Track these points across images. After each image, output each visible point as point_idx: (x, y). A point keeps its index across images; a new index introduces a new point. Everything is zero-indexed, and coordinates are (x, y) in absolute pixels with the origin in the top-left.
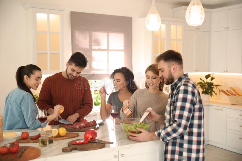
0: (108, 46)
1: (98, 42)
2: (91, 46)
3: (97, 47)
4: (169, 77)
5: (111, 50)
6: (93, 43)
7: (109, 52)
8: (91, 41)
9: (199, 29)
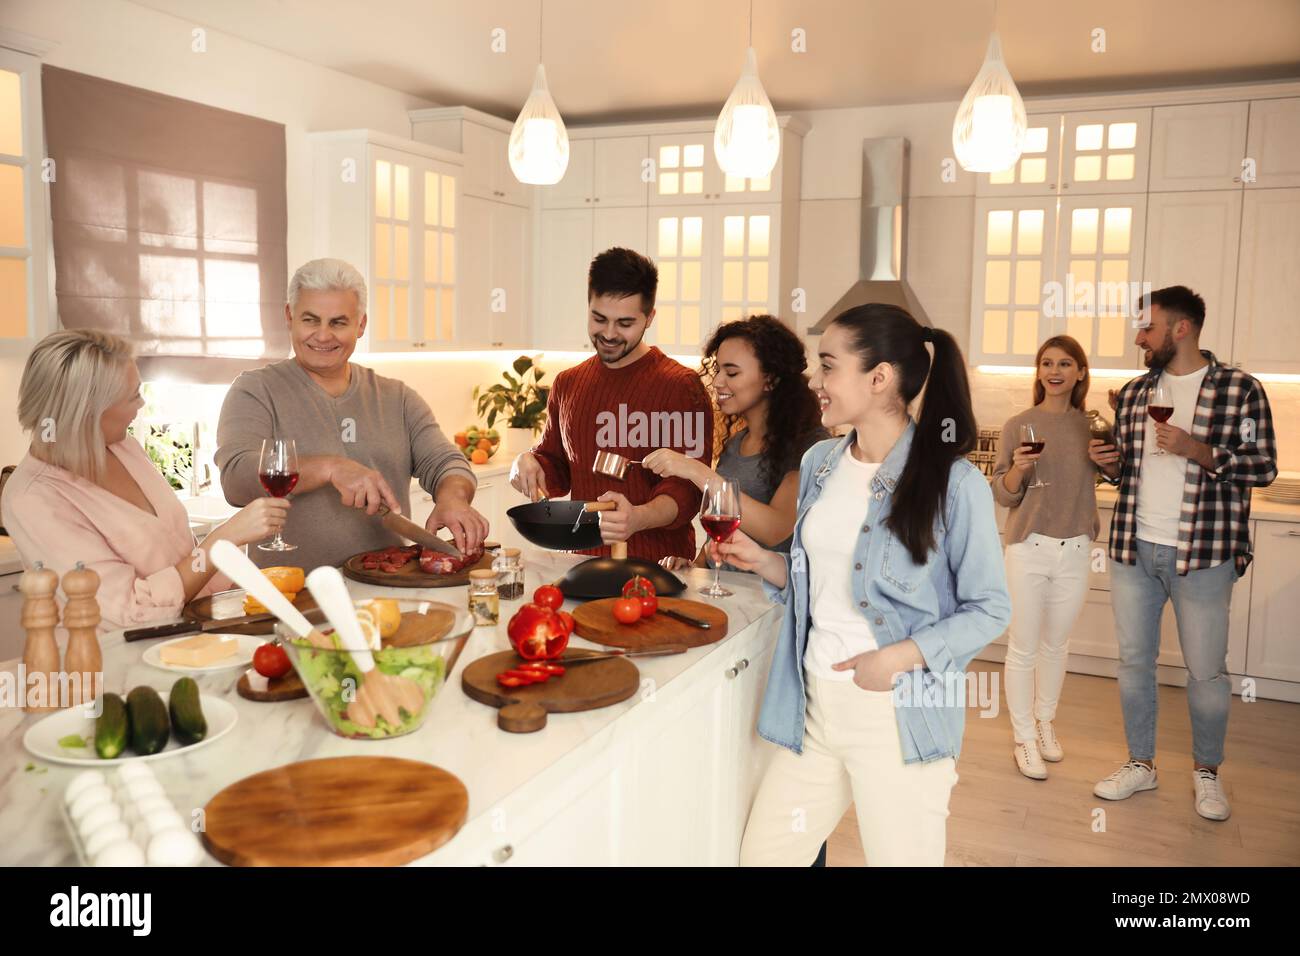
0: (200, 237)
1: (160, 220)
2: (133, 231)
3: (157, 240)
4: (1164, 346)
5: (214, 256)
6: (141, 222)
7: (209, 264)
8: (132, 212)
9: (502, 195)
